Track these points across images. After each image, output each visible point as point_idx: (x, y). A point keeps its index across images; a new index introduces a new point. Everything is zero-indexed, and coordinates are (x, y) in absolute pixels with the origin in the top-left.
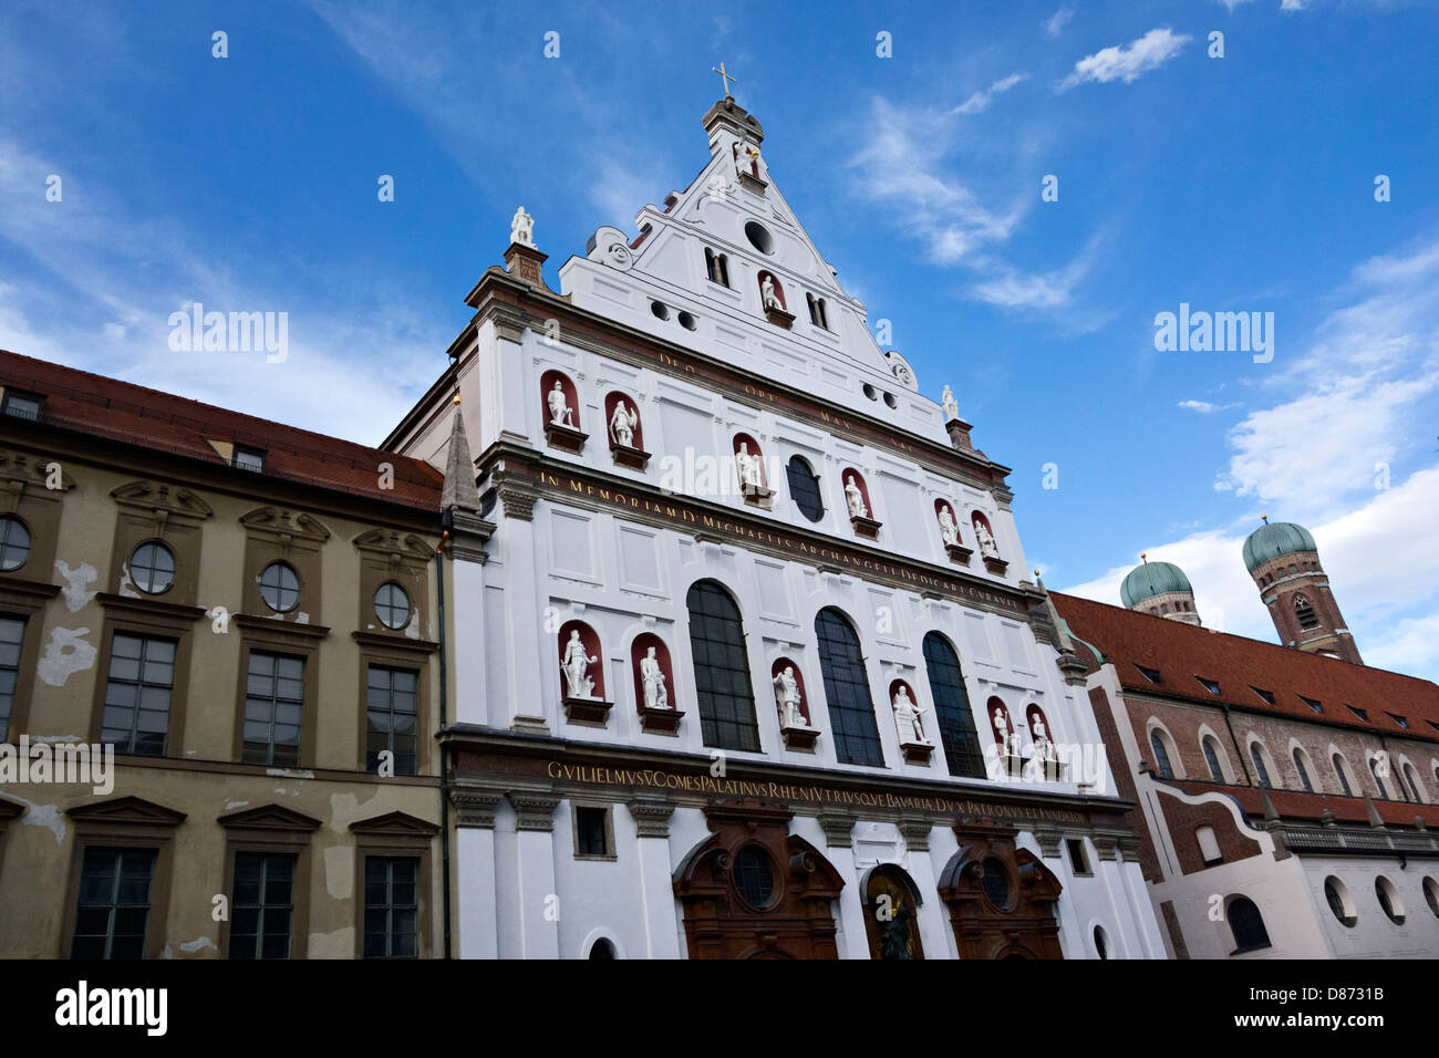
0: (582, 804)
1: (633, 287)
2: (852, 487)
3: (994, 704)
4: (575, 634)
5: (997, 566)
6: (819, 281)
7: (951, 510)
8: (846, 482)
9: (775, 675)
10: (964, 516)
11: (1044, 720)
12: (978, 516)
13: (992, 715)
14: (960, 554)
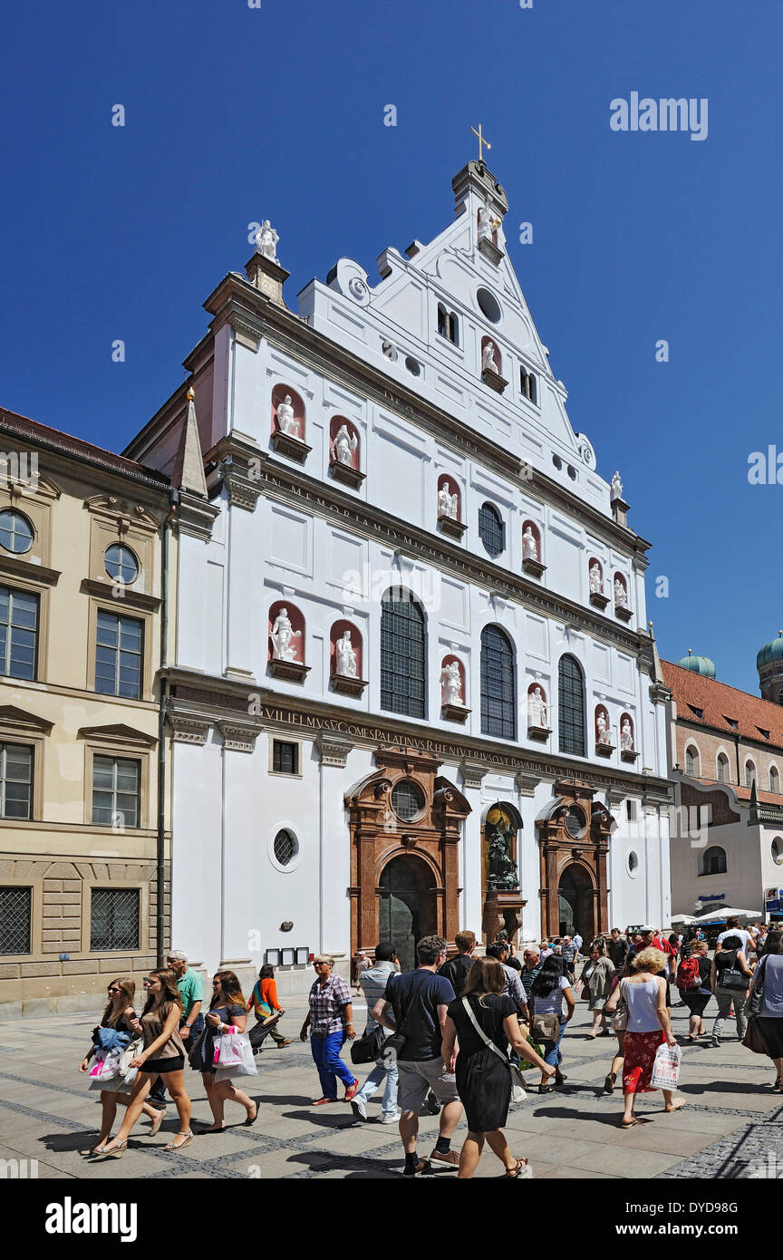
0: (278, 737)
1: (368, 323)
2: (529, 535)
3: (600, 709)
4: (284, 611)
5: (624, 614)
6: (532, 357)
7: (600, 568)
8: (524, 531)
9: (444, 666)
10: (609, 574)
11: (631, 724)
12: (619, 576)
13: (597, 716)
14: (599, 601)
